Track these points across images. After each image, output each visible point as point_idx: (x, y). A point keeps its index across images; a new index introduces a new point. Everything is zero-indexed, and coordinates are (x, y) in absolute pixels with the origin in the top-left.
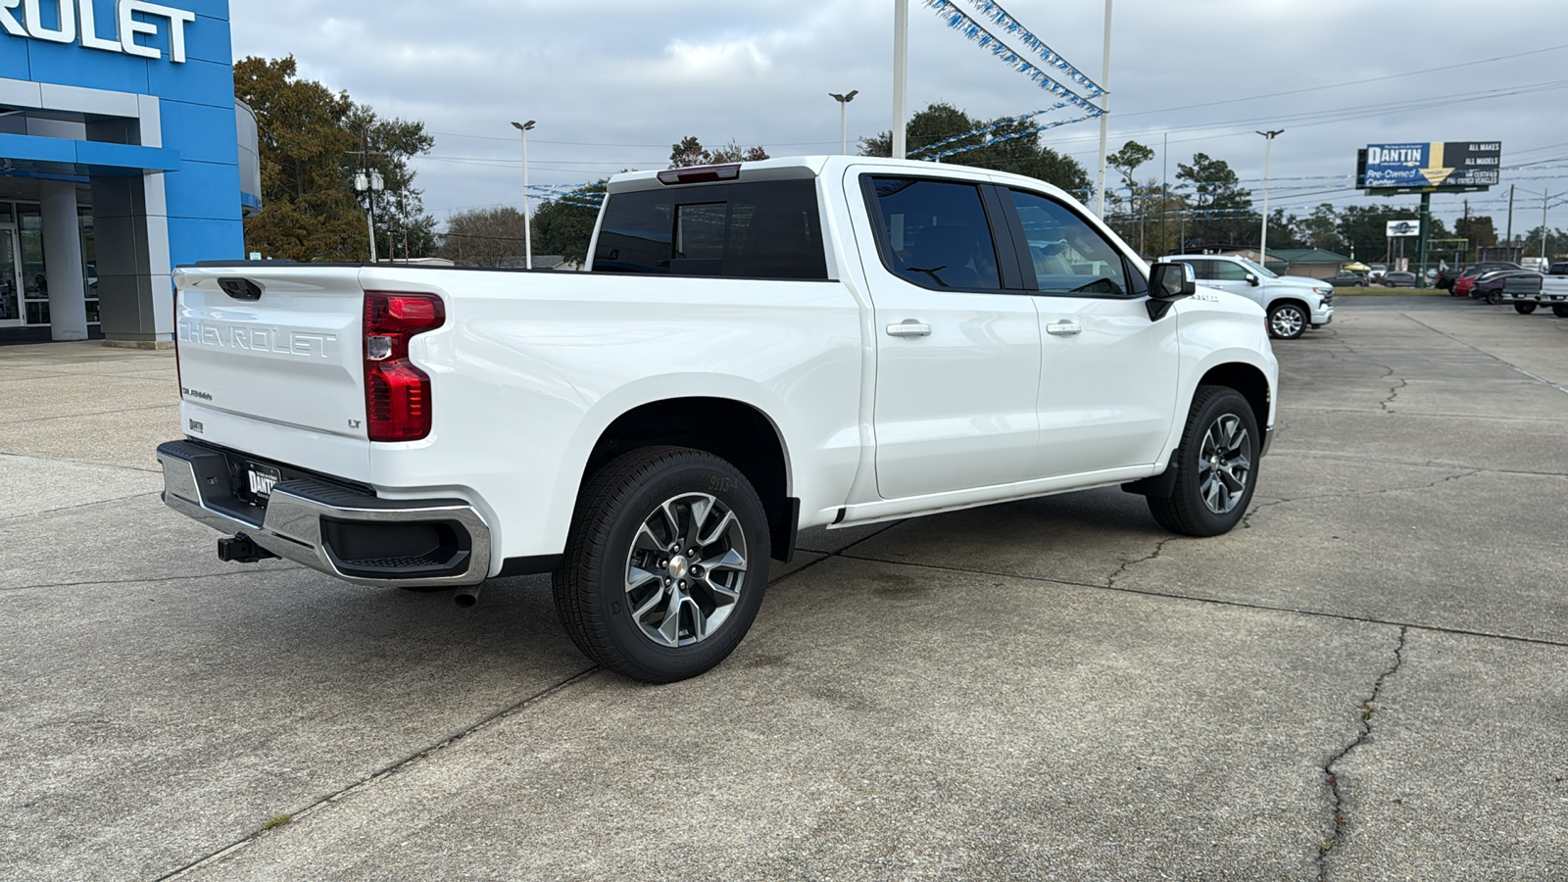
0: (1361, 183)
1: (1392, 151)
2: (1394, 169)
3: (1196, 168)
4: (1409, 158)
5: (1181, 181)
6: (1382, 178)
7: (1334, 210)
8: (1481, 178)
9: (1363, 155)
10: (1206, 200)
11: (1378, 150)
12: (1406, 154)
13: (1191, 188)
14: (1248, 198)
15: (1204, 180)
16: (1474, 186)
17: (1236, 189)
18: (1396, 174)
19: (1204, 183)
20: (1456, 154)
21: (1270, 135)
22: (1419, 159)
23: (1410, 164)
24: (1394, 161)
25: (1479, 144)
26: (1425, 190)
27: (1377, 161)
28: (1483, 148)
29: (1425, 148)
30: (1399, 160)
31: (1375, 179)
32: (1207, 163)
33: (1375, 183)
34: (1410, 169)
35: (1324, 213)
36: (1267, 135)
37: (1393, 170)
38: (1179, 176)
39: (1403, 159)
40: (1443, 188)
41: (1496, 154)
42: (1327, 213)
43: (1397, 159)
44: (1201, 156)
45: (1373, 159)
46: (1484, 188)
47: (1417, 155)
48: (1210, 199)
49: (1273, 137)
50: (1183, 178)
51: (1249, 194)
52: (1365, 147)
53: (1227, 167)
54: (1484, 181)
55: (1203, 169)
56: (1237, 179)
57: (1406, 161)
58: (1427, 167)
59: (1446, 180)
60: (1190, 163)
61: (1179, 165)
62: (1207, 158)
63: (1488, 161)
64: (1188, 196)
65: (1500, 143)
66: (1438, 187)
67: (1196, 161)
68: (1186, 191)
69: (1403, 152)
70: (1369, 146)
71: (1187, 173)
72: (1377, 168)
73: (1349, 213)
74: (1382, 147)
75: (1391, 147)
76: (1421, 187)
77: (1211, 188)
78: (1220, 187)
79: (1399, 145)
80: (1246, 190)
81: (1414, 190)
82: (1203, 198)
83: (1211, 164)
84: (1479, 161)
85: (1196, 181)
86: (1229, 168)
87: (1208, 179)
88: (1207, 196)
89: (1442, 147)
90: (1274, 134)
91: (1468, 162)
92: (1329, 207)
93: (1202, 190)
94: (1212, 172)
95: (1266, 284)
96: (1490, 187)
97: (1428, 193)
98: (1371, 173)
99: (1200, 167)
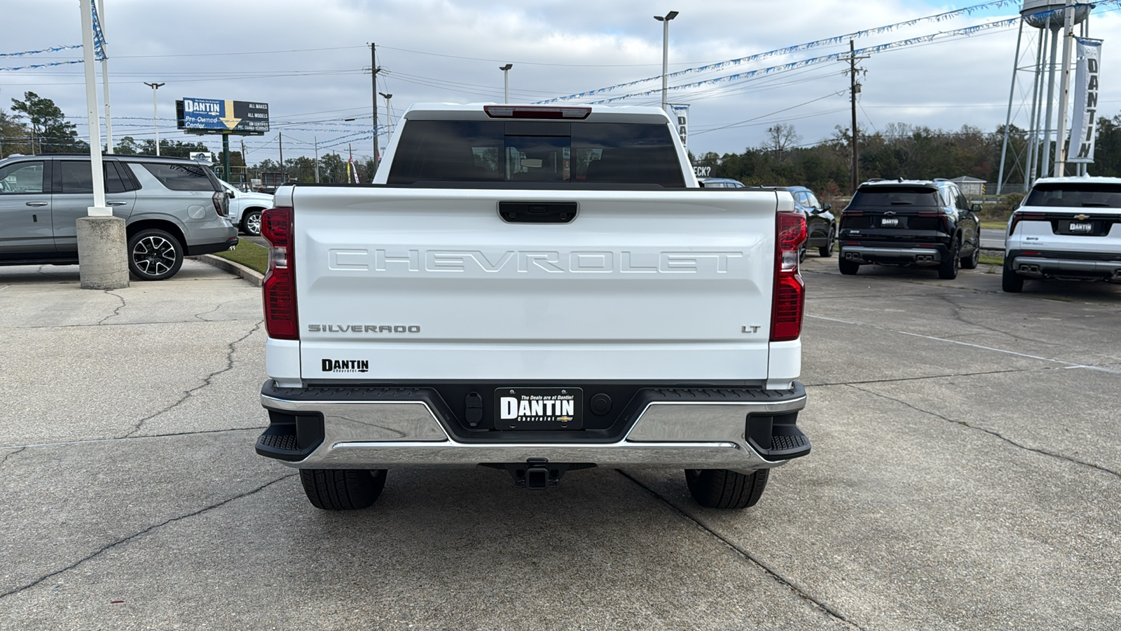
0: (181, 125)
1: (201, 104)
2: (203, 116)
3: (28, 103)
4: (212, 110)
5: (16, 112)
6: (196, 122)
7: (134, 141)
8: (259, 126)
9: (180, 105)
10: (39, 129)
11: (191, 102)
12: (210, 106)
13: (26, 119)
14: (74, 129)
15: (36, 114)
16: (255, 131)
17: (63, 122)
18: (203, 120)
19: (35, 116)
20: (242, 109)
21: (155, 86)
22: (218, 110)
23: (213, 114)
24: (202, 111)
25: (255, 104)
26: (225, 132)
27: (191, 110)
28: (257, 107)
29: (222, 103)
30: (206, 111)
31: (191, 122)
32: (36, 99)
33: (192, 126)
34: (214, 117)
35: (128, 144)
36: (152, 85)
37: (203, 118)
38: (14, 109)
39: (208, 110)
40: (235, 132)
41: (266, 111)
42: (130, 143)
43: (204, 110)
44: (31, 94)
45: (189, 108)
46: (261, 133)
47: (217, 108)
48: (43, 129)
49: (157, 88)
50: (17, 111)
51: (74, 126)
52: (182, 100)
53: (53, 104)
54: (261, 128)
55: (34, 104)
56: (63, 114)
57: (210, 111)
58: (225, 117)
59: (237, 126)
60: (22, 99)
61: (13, 100)
62: (36, 96)
63: (261, 116)
64: (25, 125)
65: (267, 104)
66: (232, 130)
67: (27, 97)
68: (23, 121)
69: (208, 105)
70: (184, 99)
71: (22, 107)
72: (193, 115)
73: (148, 145)
74: (193, 100)
75: (200, 101)
76: (221, 130)
77: (43, 120)
78: (50, 120)
79: (205, 100)
80: (72, 124)
81: (218, 131)
82: (37, 127)
83: (40, 101)
84: (256, 115)
85: (29, 113)
86: (55, 106)
87: (39, 112)
88: (40, 126)
89: (232, 104)
90: (157, 86)
91: (249, 115)
92: (131, 140)
93: (35, 121)
94: (43, 109)
95: (240, 197)
96: (265, 133)
97: (227, 135)
98: (187, 118)
99: (31, 103)
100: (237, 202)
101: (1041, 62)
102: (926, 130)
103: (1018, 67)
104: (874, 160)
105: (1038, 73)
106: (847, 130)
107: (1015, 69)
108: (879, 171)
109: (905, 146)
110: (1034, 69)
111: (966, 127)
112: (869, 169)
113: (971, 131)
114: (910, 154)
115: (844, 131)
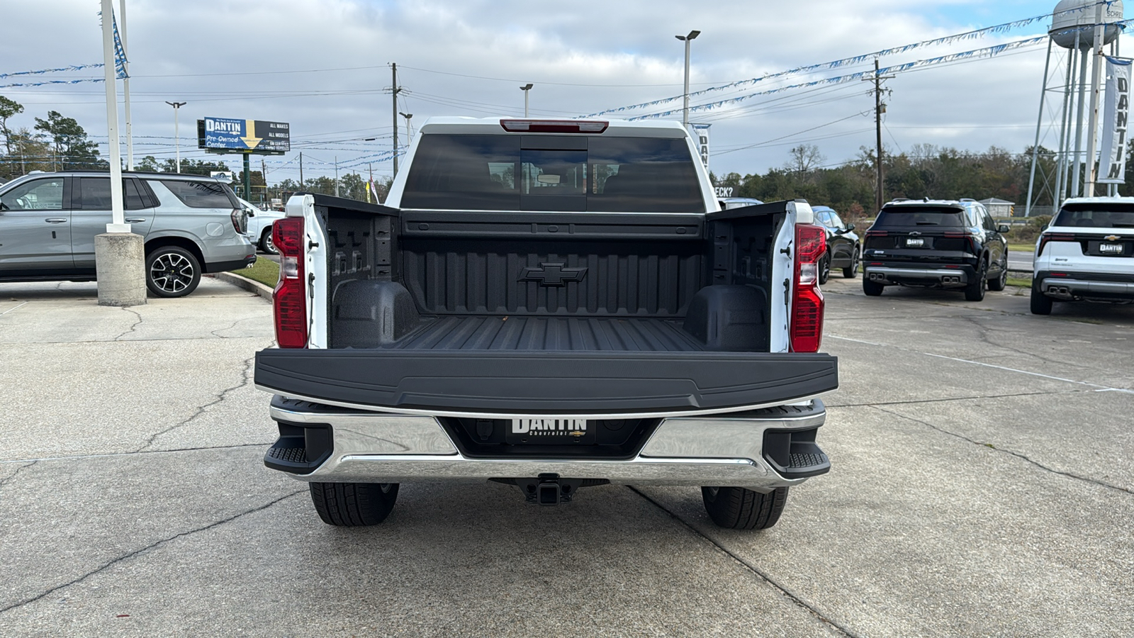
0: (202, 144)
1: (222, 123)
3: (51, 123)
4: (233, 129)
5: (40, 132)
6: (217, 141)
7: (156, 161)
8: (279, 145)
9: (201, 124)
10: (62, 148)
11: (212, 122)
12: (231, 126)
13: (49, 138)
14: (96, 149)
15: (59, 133)
16: (275, 151)
17: (85, 142)
18: (224, 140)
19: (58, 135)
20: (263, 129)
21: (176, 105)
22: (239, 130)
23: (234, 133)
24: (223, 130)
25: (276, 123)
26: (245, 152)
27: (212, 130)
28: (278, 126)
29: (243, 123)
30: (227, 130)
31: (212, 142)
32: (59, 119)
33: (213, 145)
34: (235, 137)
35: (149, 163)
36: (174, 105)
37: (224, 137)
38: (37, 128)
39: (229, 129)
40: (256, 151)
41: (286, 131)
42: (151, 163)
43: (225, 129)
44: (54, 113)
45: (210, 127)
46: (282, 153)
47: (238, 127)
48: (66, 148)
49: (178, 107)
50: (40, 130)
51: (96, 145)
52: (203, 119)
53: (76, 124)
54: (282, 148)
55: (57, 123)
56: (86, 134)
57: (231, 130)
58: (245, 136)
59: (258, 146)
60: (46, 118)
61: (37, 119)
62: (59, 115)
63: (282, 135)
64: (47, 144)
65: (288, 124)
66: (253, 150)
67: (50, 117)
68: (45, 140)
69: (229, 124)
70: (206, 118)
71: (45, 126)
72: (214, 134)
73: (169, 164)
74: (215, 120)
75: (221, 120)
76: (243, 150)
77: (65, 139)
78: (72, 139)
79: (226, 119)
80: (94, 142)
81: (239, 151)
82: (59, 146)
83: (63, 121)
84: (277, 135)
85: (52, 132)
86: (78, 125)
87: (62, 131)
88: (63, 145)
89: (253, 123)
90: (179, 105)
91: (270, 135)
92: (153, 159)
93: (58, 140)
94: (65, 128)
95: (259, 216)
96: (286, 153)
97: (248, 154)
98: (208, 137)
99: (54, 122)
100: (256, 220)
101: (1070, 83)
102: (953, 152)
103: (1046, 88)
104: (899, 181)
105: (1067, 93)
106: (872, 150)
107: (1044, 90)
108: (905, 192)
109: (932, 168)
110: (1063, 89)
111: (993, 148)
112: (894, 190)
113: (998, 153)
114: (936, 175)
115: (869, 152)
